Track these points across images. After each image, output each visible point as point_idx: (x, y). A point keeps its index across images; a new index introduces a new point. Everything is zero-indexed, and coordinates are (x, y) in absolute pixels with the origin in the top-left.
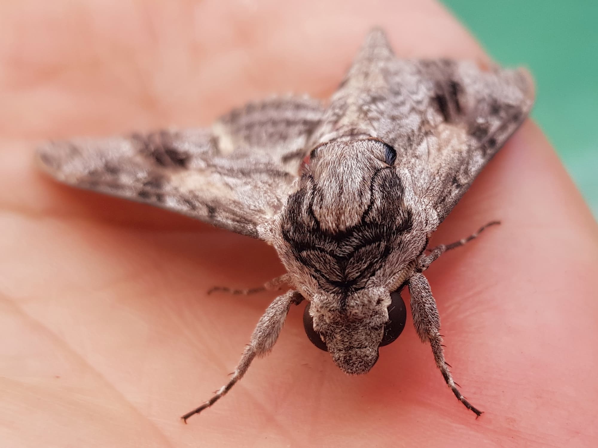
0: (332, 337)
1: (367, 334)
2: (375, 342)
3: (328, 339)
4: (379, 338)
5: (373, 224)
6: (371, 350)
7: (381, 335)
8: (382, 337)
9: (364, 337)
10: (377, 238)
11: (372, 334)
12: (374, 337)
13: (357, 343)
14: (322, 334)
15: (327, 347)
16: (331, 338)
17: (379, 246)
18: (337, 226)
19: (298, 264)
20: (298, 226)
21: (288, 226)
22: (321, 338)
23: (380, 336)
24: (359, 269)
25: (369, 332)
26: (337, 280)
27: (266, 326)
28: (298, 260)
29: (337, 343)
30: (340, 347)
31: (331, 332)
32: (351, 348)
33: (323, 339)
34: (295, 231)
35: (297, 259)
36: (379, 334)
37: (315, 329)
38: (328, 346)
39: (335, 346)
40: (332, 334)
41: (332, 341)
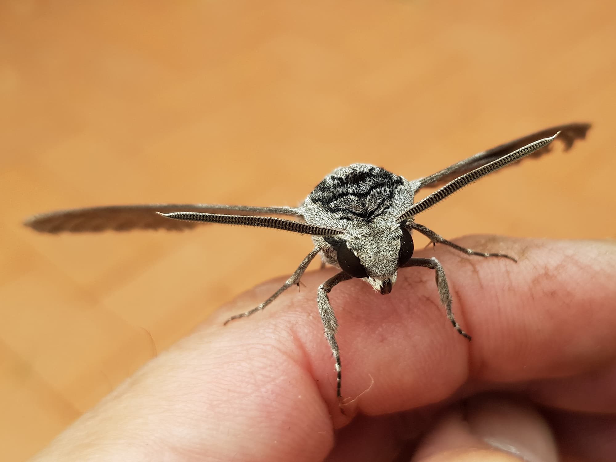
0: (363, 249)
9: (387, 244)
11: (393, 243)
13: (383, 248)
24: (375, 203)
28: (328, 212)
30: (370, 254)
32: (379, 252)
33: (356, 254)
34: (323, 193)
38: (361, 258)
39: (366, 255)
40: (363, 247)
41: (363, 253)
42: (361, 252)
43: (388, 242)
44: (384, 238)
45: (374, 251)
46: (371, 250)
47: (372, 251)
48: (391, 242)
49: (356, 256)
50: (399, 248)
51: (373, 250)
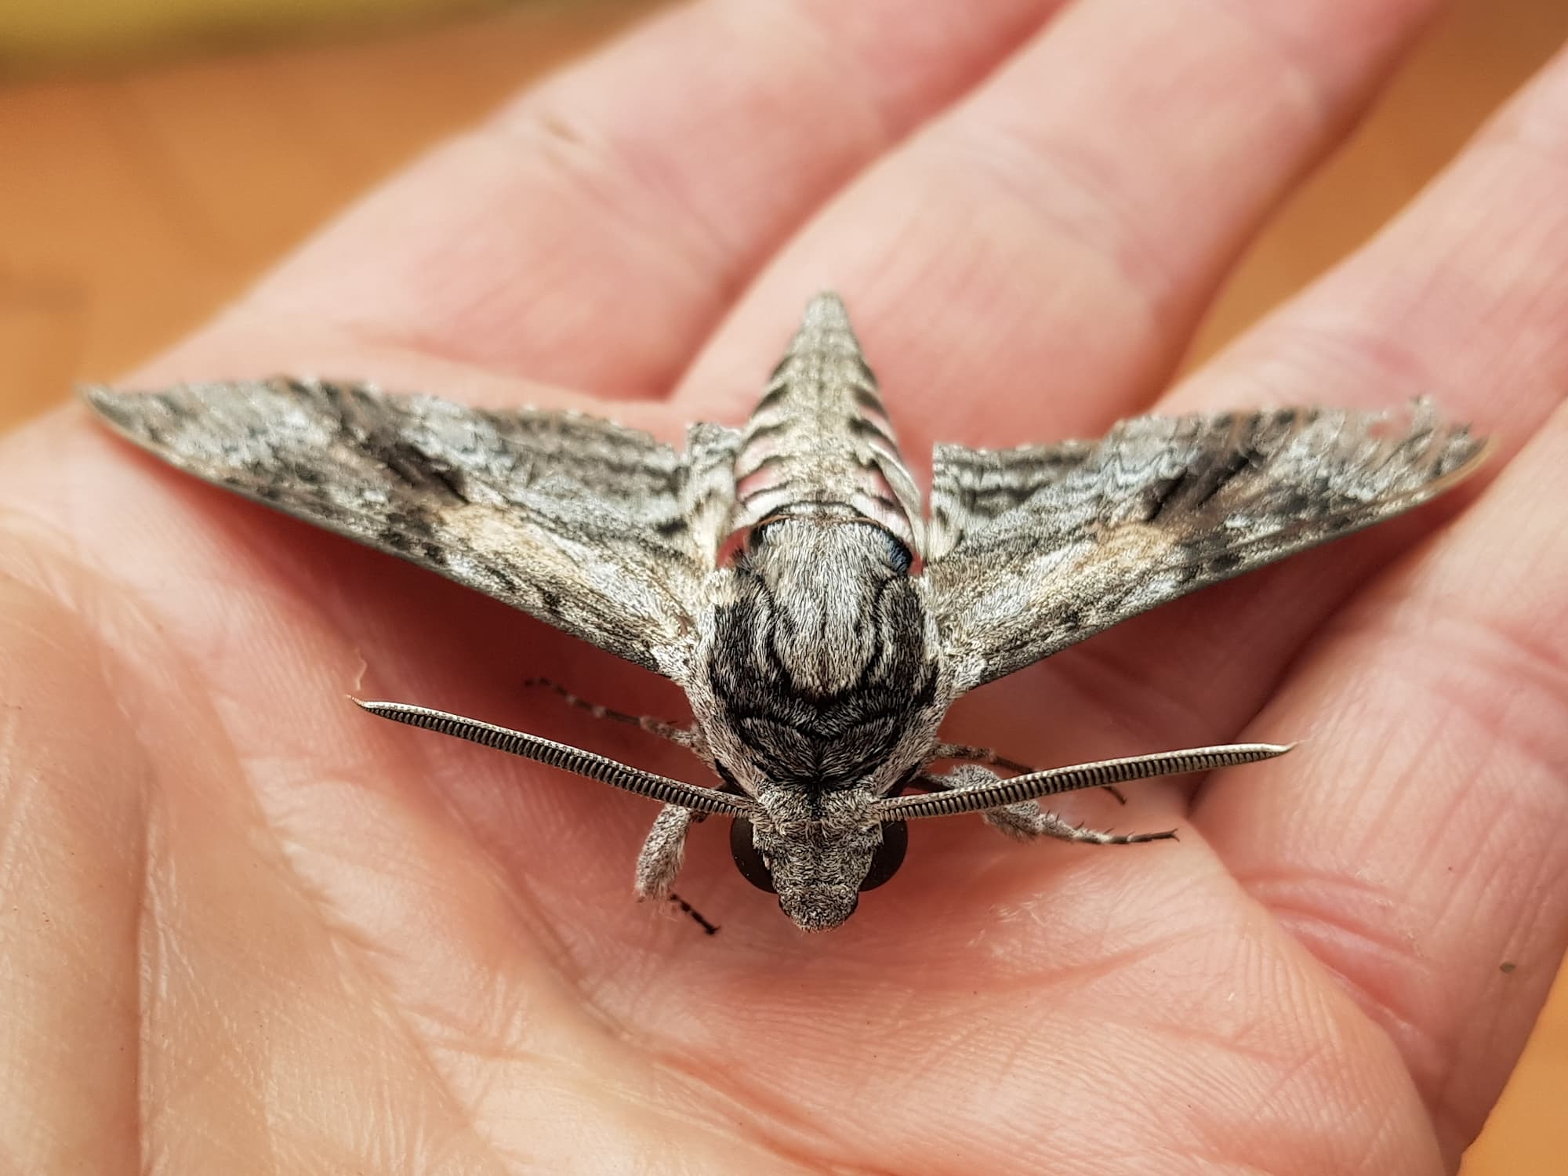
0: (784, 862)
1: (844, 861)
2: (856, 877)
3: (776, 863)
4: (863, 870)
5: (881, 686)
6: (848, 889)
7: (867, 866)
8: (867, 870)
9: (839, 865)
10: (885, 712)
11: (853, 863)
12: (855, 867)
13: (826, 874)
14: (768, 854)
15: (772, 878)
16: (782, 862)
17: (885, 724)
18: (825, 686)
19: (736, 739)
20: (747, 675)
21: (723, 671)
22: (764, 863)
23: (865, 868)
24: (848, 762)
25: (848, 858)
26: (807, 774)
27: (655, 860)
28: (735, 732)
29: (792, 873)
30: (796, 878)
31: (784, 852)
32: (815, 881)
33: (767, 864)
34: (739, 684)
35: (734, 730)
36: (864, 864)
37: (756, 845)
38: (775, 877)
39: (788, 876)
40: (785, 856)
41: (782, 868)
42: (779, 864)
43: (843, 860)
44: (836, 850)
45: (807, 874)
46: (801, 871)
47: (801, 873)
48: (850, 860)
49: (765, 868)
50: (863, 874)
51: (805, 873)
